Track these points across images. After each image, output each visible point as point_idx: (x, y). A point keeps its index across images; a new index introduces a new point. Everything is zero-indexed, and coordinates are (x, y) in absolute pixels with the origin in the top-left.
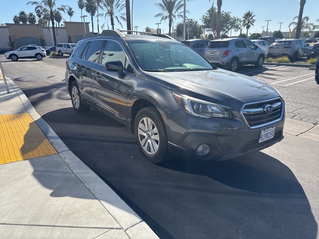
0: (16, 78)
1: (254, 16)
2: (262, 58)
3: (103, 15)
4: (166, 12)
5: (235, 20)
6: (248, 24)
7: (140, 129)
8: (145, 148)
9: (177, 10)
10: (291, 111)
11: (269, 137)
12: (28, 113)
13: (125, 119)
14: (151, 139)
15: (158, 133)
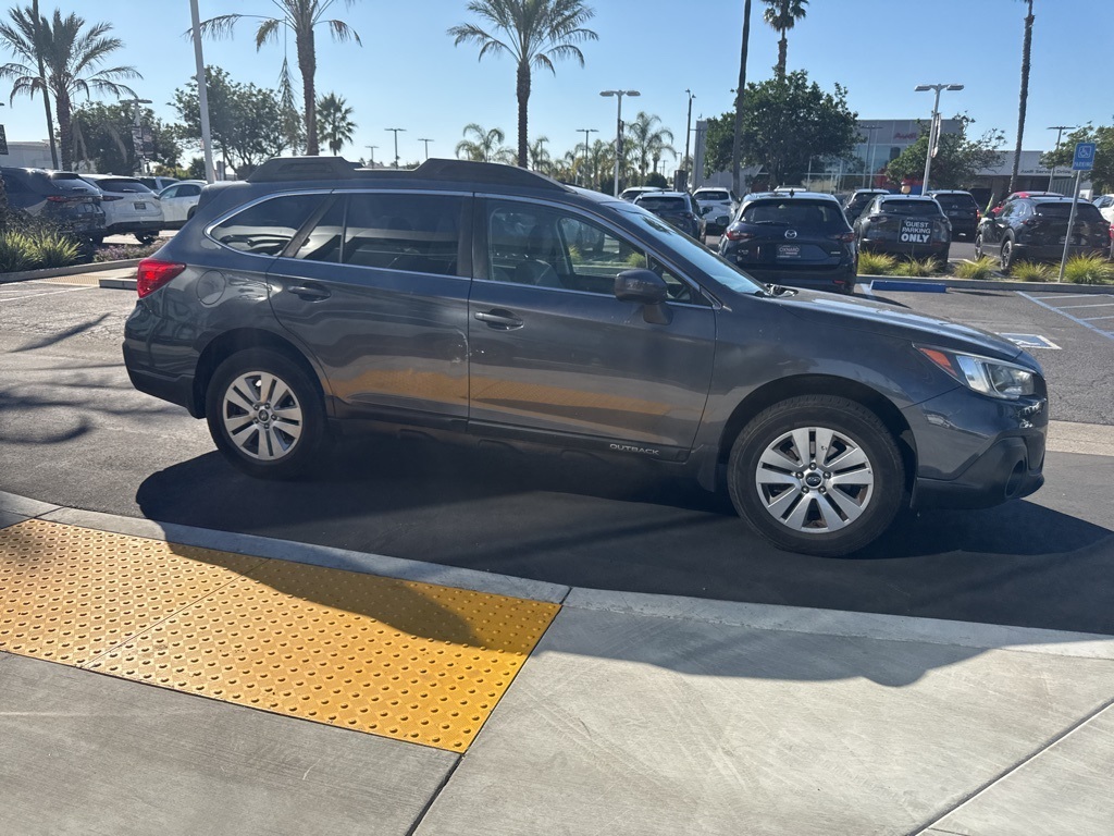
1: (348, 111)
7: (765, 466)
8: (793, 522)
13: (677, 450)
14: (823, 487)
15: (868, 464)
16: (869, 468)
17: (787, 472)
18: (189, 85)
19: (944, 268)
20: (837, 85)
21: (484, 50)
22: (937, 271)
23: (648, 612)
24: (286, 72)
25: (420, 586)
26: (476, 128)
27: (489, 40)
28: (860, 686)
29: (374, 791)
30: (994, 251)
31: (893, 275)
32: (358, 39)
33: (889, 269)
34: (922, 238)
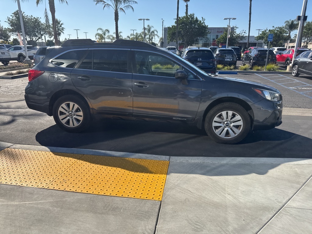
1: (62, 24)
7: (215, 122)
12: (10, 149)
13: (191, 119)
14: (230, 126)
15: (242, 120)
16: (242, 121)
17: (220, 123)
18: (11, 16)
19: (236, 68)
20: (202, 18)
21: (104, 7)
22: (234, 69)
23: (193, 161)
24: (46, 12)
25: (130, 159)
26: (101, 29)
27: (106, 4)
28: (254, 175)
29: (142, 213)
30: (247, 63)
31: (223, 70)
32: (67, 3)
33: (222, 68)
34: (230, 60)
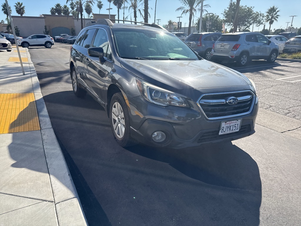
0: (38, 63)
1: (278, 11)
2: (275, 54)
3: (127, 7)
4: (187, 6)
5: (258, 15)
6: (271, 19)
7: (113, 113)
8: (116, 132)
9: (198, 4)
10: (287, 107)
11: (232, 130)
12: (33, 94)
13: (104, 103)
14: (120, 123)
15: (124, 118)
17: (116, 116)
18: (228, 8)
